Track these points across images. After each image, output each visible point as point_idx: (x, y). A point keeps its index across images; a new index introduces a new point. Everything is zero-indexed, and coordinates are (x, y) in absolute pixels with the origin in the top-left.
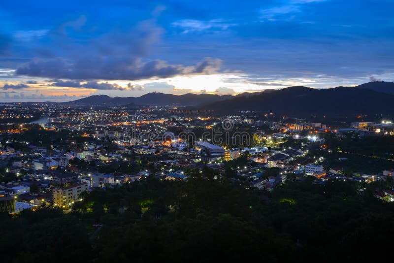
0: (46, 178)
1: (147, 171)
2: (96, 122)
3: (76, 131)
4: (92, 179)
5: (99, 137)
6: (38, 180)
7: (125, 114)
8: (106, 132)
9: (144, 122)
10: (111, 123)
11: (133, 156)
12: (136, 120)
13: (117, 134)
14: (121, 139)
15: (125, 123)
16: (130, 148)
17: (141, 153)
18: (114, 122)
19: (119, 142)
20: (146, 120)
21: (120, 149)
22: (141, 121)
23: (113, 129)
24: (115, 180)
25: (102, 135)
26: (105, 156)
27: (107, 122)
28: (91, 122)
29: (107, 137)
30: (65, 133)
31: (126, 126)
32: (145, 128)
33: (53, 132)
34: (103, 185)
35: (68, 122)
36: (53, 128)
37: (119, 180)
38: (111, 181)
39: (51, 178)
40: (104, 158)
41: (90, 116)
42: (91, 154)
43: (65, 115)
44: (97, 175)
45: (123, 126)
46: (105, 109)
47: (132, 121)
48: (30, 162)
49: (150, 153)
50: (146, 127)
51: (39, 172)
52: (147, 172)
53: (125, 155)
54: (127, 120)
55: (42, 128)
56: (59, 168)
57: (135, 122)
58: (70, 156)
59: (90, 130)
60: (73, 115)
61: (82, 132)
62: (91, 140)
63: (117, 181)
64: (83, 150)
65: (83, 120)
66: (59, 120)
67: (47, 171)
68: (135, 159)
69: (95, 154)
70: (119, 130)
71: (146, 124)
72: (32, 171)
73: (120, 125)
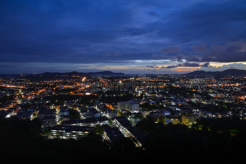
0: (177, 109)
1: (231, 112)
2: (199, 84)
3: (189, 88)
4: (200, 113)
5: (201, 92)
6: (174, 110)
7: (214, 81)
8: (204, 89)
9: (226, 85)
10: (206, 85)
11: (221, 103)
12: (221, 84)
13: (210, 91)
14: (213, 93)
15: (214, 85)
16: (219, 98)
17: (226, 102)
18: (208, 84)
19: (212, 95)
20: (227, 84)
21: (213, 99)
22: (224, 84)
23: (208, 88)
24: (212, 115)
25: (203, 91)
26: (205, 101)
27: (204, 84)
28: (196, 84)
29: (205, 91)
30: (183, 88)
31: (215, 86)
32: (227, 88)
33: (178, 88)
34: (206, 117)
35: (185, 83)
36: (178, 86)
37: (215, 115)
38: (210, 115)
39: (179, 110)
40: (204, 103)
41: (195, 81)
42: (198, 100)
43: (183, 80)
44: (203, 111)
45: (213, 86)
46: (203, 77)
47: (218, 84)
48: (169, 101)
49: (231, 102)
50: (227, 87)
51: (174, 106)
52: (231, 113)
53: (216, 102)
54: (216, 84)
55: (173, 86)
56: (182, 105)
57: (220, 85)
58: (188, 100)
59: (196, 87)
60: (187, 80)
61: (192, 89)
62: (197, 93)
63: (214, 115)
64: (193, 98)
65: (192, 83)
66: (181, 82)
67: (177, 106)
68: (223, 105)
69: (200, 100)
70: (211, 88)
71: (227, 86)
72: (170, 105)
73: (212, 86)
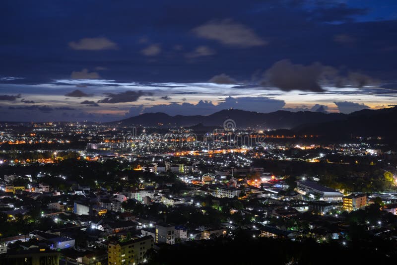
0: (93, 227)
1: (231, 222)
2: (153, 150)
3: (126, 163)
4: (157, 231)
5: (158, 172)
6: (83, 229)
8: (167, 164)
9: (219, 151)
10: (171, 151)
11: (209, 200)
12: (206, 149)
13: (182, 168)
14: (190, 173)
15: (192, 153)
16: (204, 188)
17: (219, 196)
18: (177, 151)
19: (186, 180)
20: (222, 149)
21: (190, 190)
22: (214, 150)
23: (176, 161)
24: (188, 235)
25: (162, 169)
26: (169, 198)
27: (167, 150)
28: (145, 150)
29: (169, 171)
30: (111, 164)
31: (193, 156)
32: (221, 160)
33: (95, 163)
34: (173, 241)
35: (115, 149)
36: (96, 157)
37: (194, 234)
38: (183, 235)
39: (100, 227)
40: (168, 202)
42: (150, 195)
43: (110, 140)
44: (165, 226)
45: (189, 156)
46: (162, 131)
47: (201, 149)
48: (71, 204)
49: (231, 196)
50: (222, 158)
51: (84, 218)
52: (232, 224)
53: (197, 198)
54: (196, 149)
55: (82, 158)
56: (109, 213)
57: (206, 151)
58: (123, 198)
59: (144, 160)
60: (121, 140)
61: (135, 164)
62: (147, 176)
63: (192, 235)
64: (139, 191)
65: (134, 147)
66: (103, 146)
67: (93, 217)
68: (212, 204)
69: (156, 195)
70: (184, 162)
71: (222, 154)
72: (74, 216)
73: (185, 155)
